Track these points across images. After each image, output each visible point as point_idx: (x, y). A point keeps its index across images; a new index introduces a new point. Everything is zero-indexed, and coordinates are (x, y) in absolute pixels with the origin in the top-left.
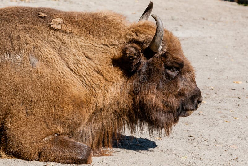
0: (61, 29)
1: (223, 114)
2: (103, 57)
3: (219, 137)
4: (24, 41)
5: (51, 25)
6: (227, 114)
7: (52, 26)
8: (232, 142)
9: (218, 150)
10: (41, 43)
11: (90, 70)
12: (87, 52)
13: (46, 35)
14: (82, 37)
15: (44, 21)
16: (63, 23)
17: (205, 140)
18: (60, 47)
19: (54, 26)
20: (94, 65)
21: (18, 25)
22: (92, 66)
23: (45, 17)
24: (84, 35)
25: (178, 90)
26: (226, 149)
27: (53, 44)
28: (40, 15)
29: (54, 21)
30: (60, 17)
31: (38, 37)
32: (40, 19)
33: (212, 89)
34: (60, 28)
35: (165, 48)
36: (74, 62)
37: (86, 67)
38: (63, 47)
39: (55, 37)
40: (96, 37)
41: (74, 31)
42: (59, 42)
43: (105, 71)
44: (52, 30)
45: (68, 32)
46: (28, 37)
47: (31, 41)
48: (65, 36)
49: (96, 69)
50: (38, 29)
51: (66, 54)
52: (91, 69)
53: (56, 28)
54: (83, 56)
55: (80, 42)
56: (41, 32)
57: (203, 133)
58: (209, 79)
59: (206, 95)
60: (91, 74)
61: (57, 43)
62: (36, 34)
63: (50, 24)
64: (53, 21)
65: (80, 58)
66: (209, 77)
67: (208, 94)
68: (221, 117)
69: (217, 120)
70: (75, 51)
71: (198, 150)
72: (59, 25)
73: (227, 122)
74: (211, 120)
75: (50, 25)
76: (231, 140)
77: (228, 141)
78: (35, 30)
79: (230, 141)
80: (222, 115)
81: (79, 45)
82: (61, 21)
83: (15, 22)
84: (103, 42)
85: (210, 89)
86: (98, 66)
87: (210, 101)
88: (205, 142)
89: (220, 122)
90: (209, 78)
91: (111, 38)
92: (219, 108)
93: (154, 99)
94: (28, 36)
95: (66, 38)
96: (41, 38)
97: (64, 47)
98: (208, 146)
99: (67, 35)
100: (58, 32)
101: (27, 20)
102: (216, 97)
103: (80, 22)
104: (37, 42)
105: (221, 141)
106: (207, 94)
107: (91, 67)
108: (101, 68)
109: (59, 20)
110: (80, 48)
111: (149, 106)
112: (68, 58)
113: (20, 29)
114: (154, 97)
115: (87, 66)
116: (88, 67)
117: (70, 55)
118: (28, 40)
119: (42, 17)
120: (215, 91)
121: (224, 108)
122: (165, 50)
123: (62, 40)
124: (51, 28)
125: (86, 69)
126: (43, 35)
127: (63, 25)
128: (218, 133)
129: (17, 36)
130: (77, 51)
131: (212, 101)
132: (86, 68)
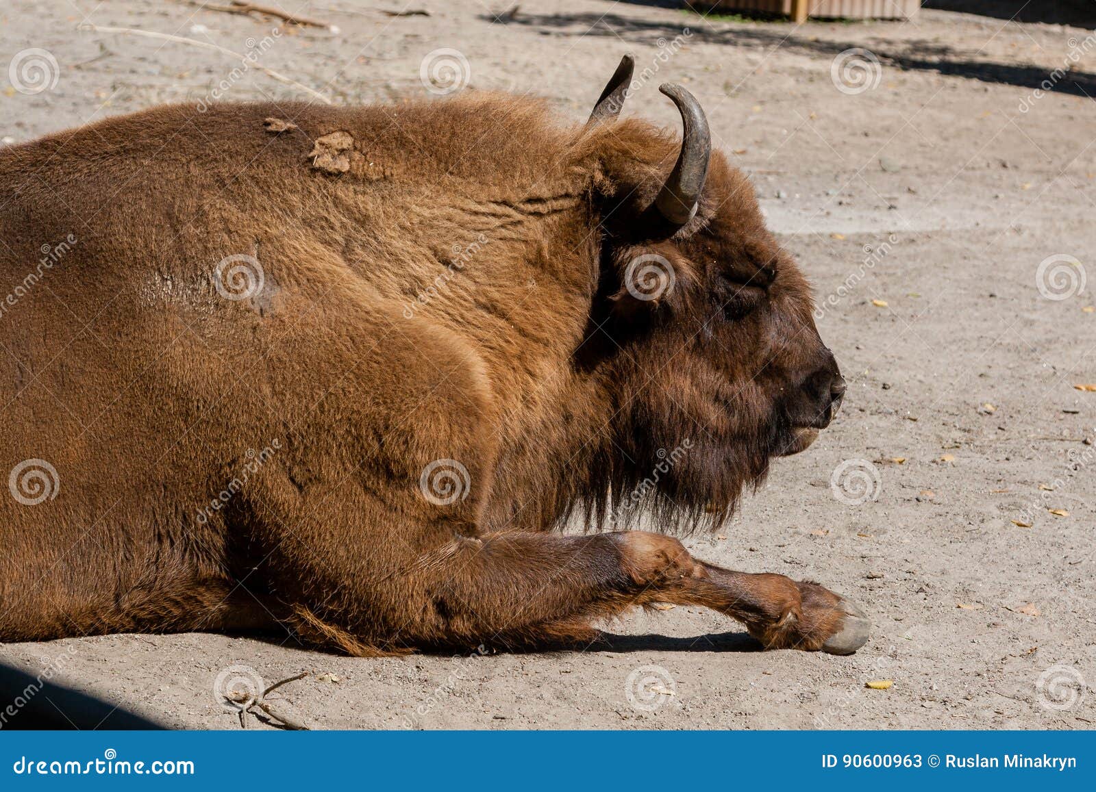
0: (349, 171)
1: (1010, 500)
2: (502, 258)
3: (978, 580)
4: (220, 226)
5: (313, 157)
6: (1024, 497)
7: (318, 163)
8: (1027, 595)
9: (964, 622)
10: (280, 228)
11: (461, 305)
12: (446, 243)
13: (295, 199)
14: (423, 189)
15: (286, 146)
16: (355, 148)
17: (921, 590)
18: (348, 239)
19: (324, 161)
20: (473, 288)
21: (195, 171)
22: (466, 290)
23: (288, 131)
24: (429, 181)
25: (764, 353)
26: (995, 620)
27: (322, 228)
28: (270, 128)
29: (322, 144)
30: (342, 130)
31: (268, 208)
32: (273, 140)
33: (989, 413)
34: (346, 167)
35: (710, 207)
36: (401, 285)
37: (448, 298)
38: (359, 236)
39: (330, 204)
40: (472, 179)
41: (395, 172)
42: (344, 220)
43: (512, 304)
44: (319, 179)
45: (375, 177)
46: (232, 211)
47: (245, 223)
48: (364, 193)
49: (483, 300)
50: (265, 182)
51: (371, 261)
52: (465, 300)
53: (332, 168)
54: (432, 263)
55: (418, 209)
56: (277, 190)
57: (920, 566)
58: (983, 379)
59: (962, 434)
60: (468, 315)
61: (337, 225)
62: (261, 199)
63: (311, 154)
64: (317, 146)
65: (422, 269)
66: (983, 370)
67: (969, 431)
68: (1000, 508)
69: (983, 521)
70: (401, 244)
71: (889, 623)
72: (342, 157)
73: (1020, 525)
74: (960, 519)
75: (311, 160)
76: (1024, 588)
77: (1010, 590)
78: (257, 183)
79: (1019, 590)
80: (1005, 502)
81: (416, 220)
82: (347, 142)
83: (184, 160)
84: (496, 191)
85: (980, 414)
86: (488, 288)
87: (970, 454)
88: (922, 595)
89: (997, 524)
90: (981, 375)
91: (518, 174)
92: (1001, 477)
93: (687, 391)
94: (233, 209)
95: (369, 203)
96: (278, 210)
97: (361, 236)
98: (929, 608)
99: (370, 190)
100: (340, 183)
101: (226, 148)
102: (998, 439)
103: (411, 137)
104: (266, 224)
105: (983, 590)
106: (965, 430)
107: (464, 294)
108: (496, 295)
109: (338, 140)
110: (421, 233)
111: (666, 421)
112: (378, 273)
113: (202, 186)
114: (685, 384)
115: (448, 292)
116: (451, 295)
117: (386, 264)
118: (234, 219)
119: (276, 133)
120: (998, 421)
121: (1019, 479)
122: (711, 214)
123: (355, 210)
124: (314, 171)
125: (449, 303)
126: (285, 201)
127: (357, 155)
128: (977, 566)
129: (194, 210)
130: (409, 243)
131: (979, 455)
132: (446, 302)
